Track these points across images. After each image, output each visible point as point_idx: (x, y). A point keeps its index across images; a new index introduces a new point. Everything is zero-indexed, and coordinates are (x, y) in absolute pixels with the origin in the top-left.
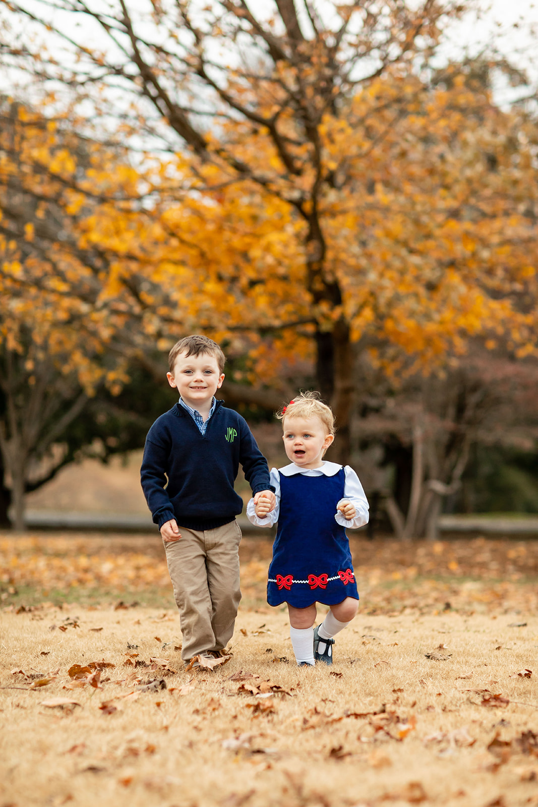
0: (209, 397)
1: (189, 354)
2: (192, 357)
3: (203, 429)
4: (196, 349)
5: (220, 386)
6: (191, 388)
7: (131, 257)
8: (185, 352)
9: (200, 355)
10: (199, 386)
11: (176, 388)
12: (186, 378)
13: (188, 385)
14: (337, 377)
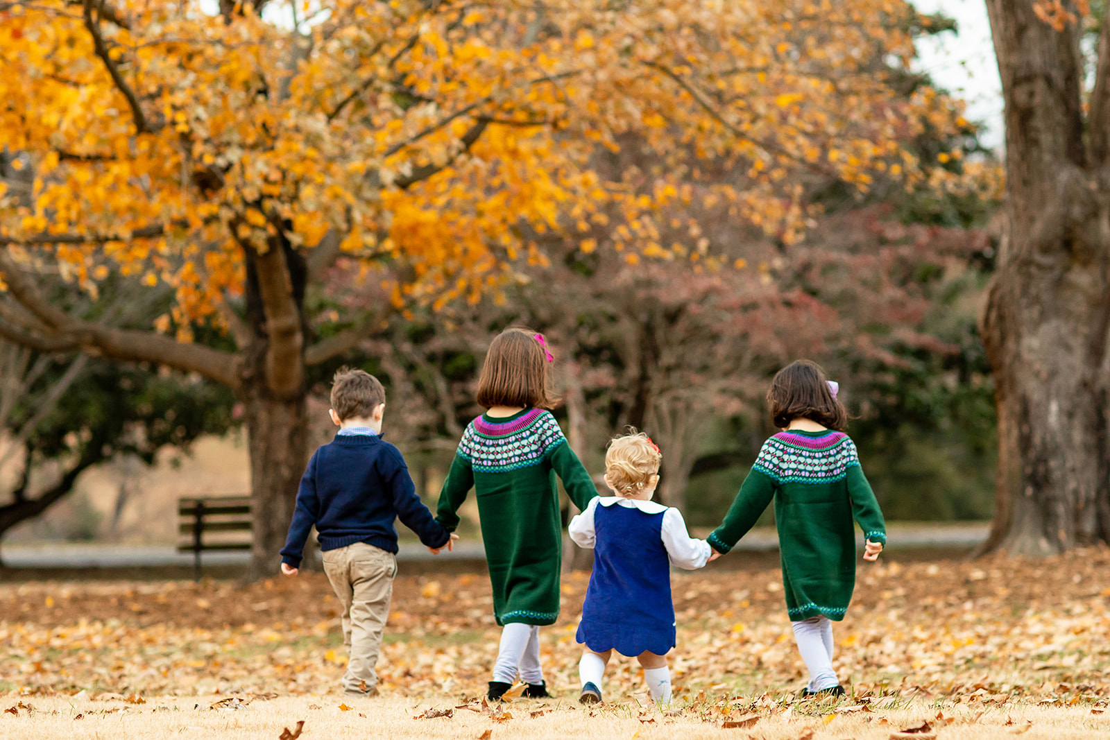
14: (268, 311)
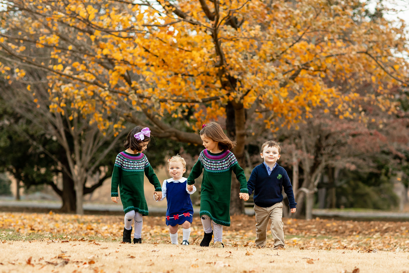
0: (274, 162)
1: (269, 146)
2: (270, 147)
3: (269, 173)
4: (271, 145)
5: (279, 159)
8: (267, 146)
9: (273, 147)
10: (271, 157)
12: (267, 155)
13: (267, 157)
14: (237, 128)
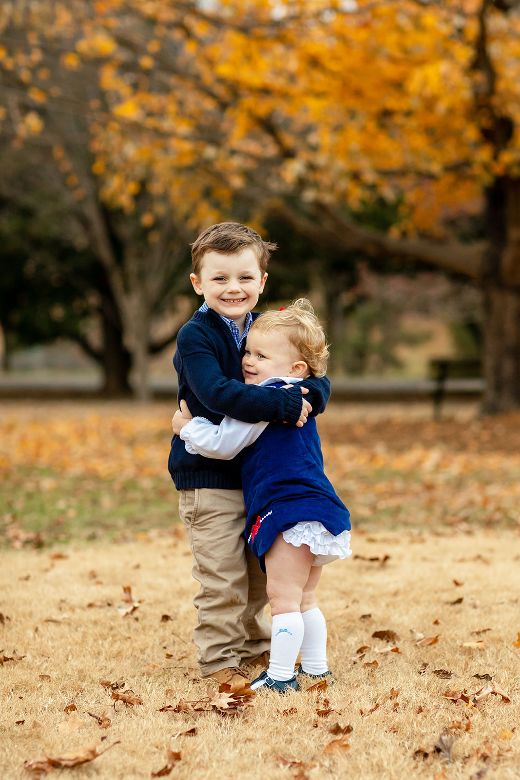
6: (223, 300)
7: (265, 91)
10: (235, 298)
11: (203, 296)
13: (218, 296)
